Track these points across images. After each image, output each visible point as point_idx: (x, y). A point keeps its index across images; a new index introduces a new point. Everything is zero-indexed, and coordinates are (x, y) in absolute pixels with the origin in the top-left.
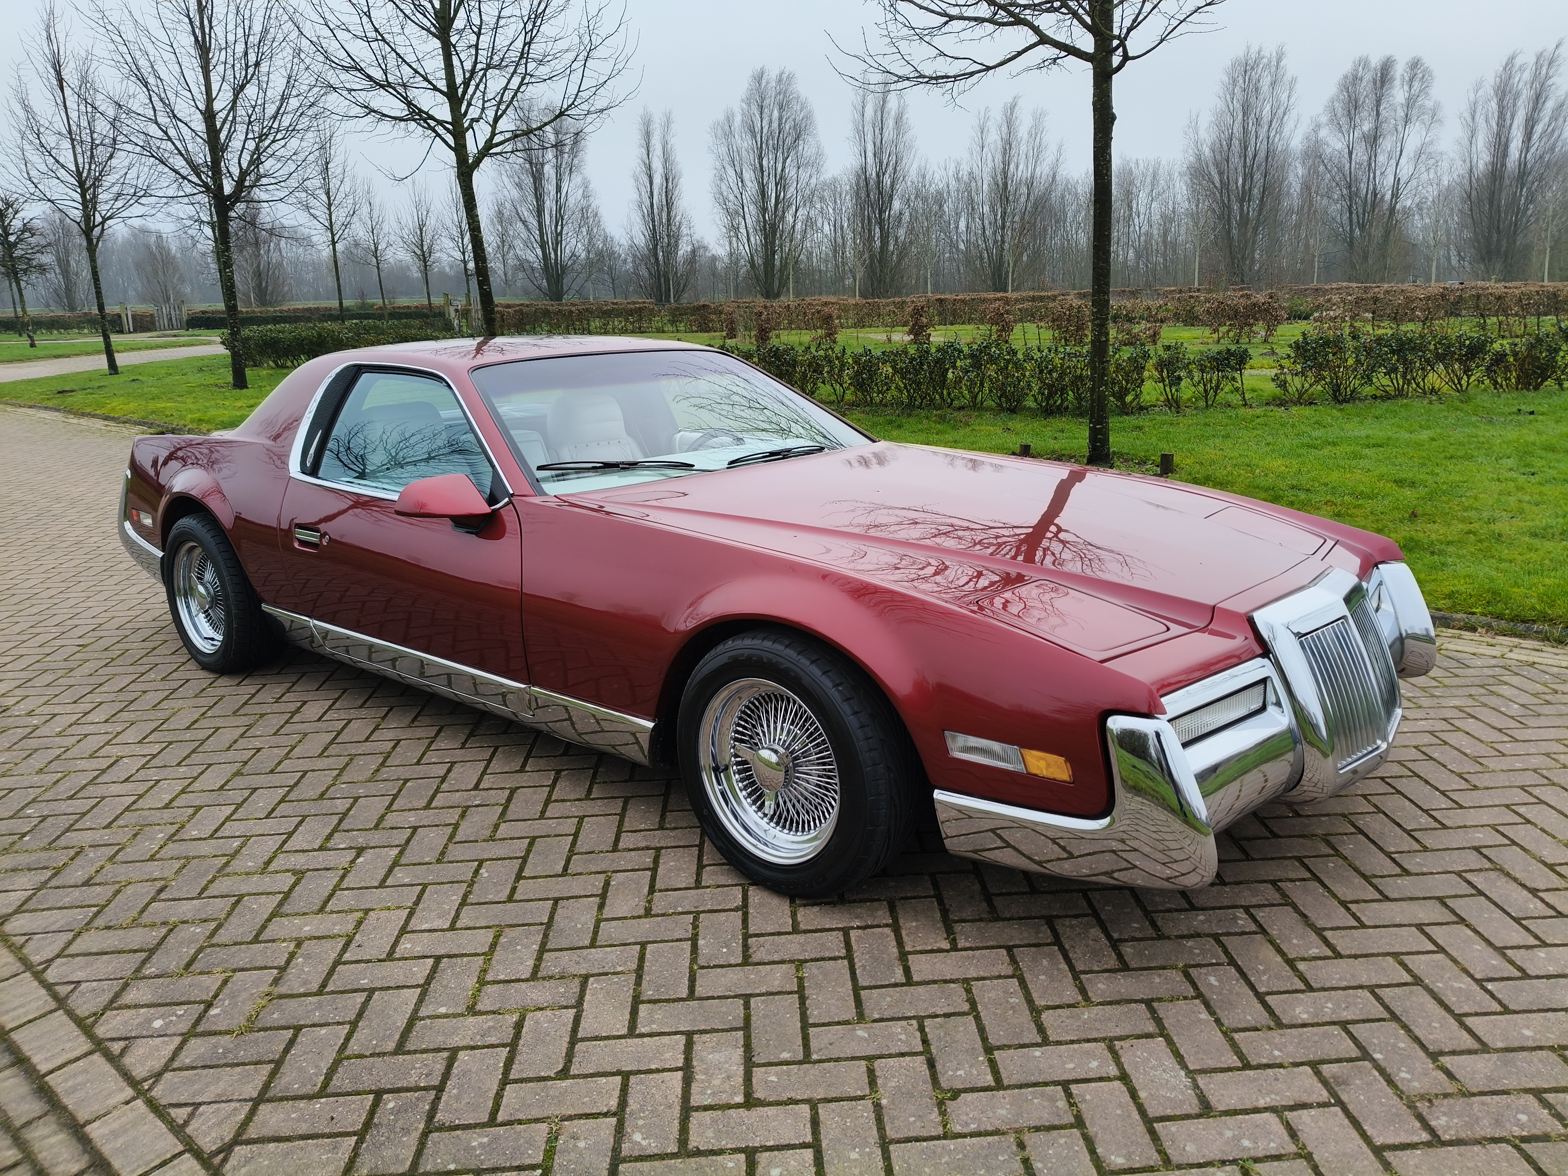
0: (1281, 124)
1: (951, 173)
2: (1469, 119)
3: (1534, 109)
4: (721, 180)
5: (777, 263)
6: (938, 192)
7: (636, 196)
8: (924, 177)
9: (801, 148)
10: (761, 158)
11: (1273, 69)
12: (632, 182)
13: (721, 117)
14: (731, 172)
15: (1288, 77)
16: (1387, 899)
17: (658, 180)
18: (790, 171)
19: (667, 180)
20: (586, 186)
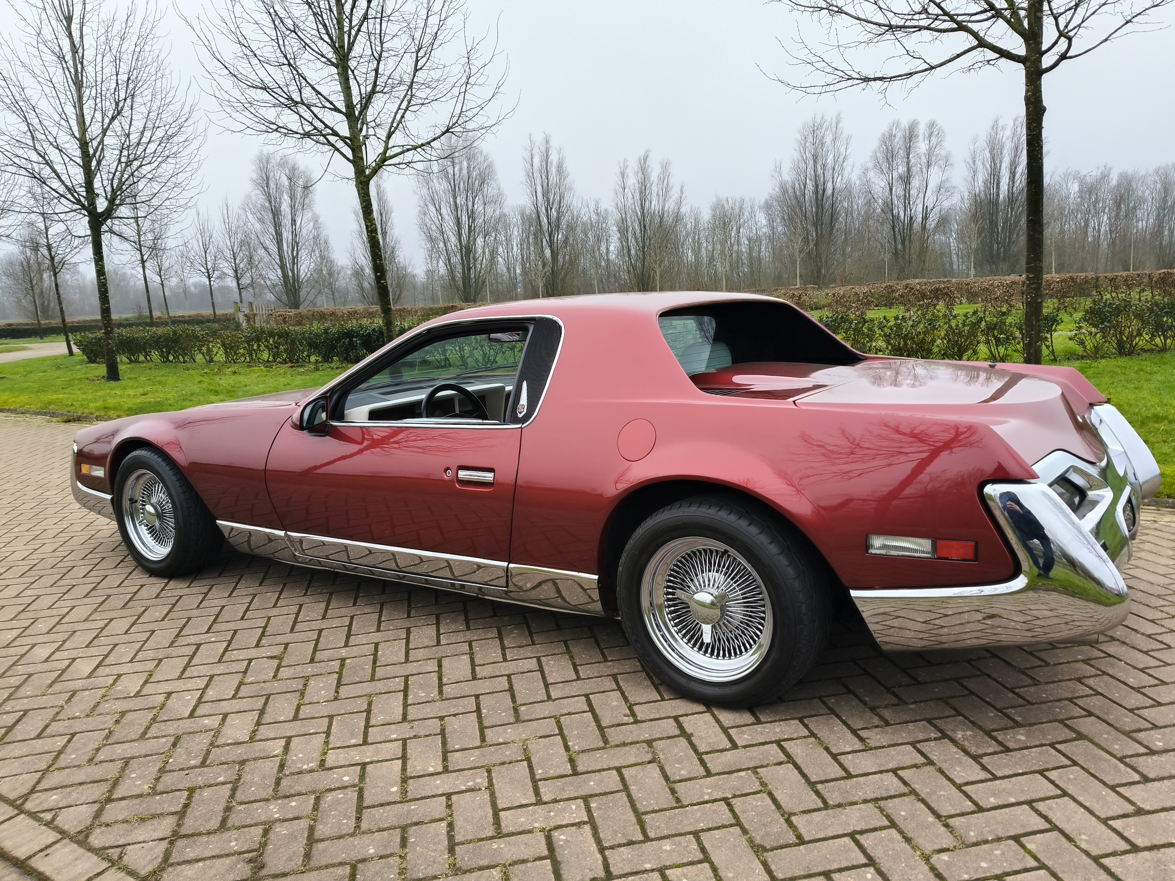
0: (842, 169)
2: (971, 163)
3: (1015, 156)
4: (425, 214)
5: (472, 276)
6: (584, 223)
9: (486, 189)
10: (455, 198)
11: (834, 129)
14: (432, 208)
15: (845, 135)
18: (479, 207)
19: (381, 215)
20: (316, 220)
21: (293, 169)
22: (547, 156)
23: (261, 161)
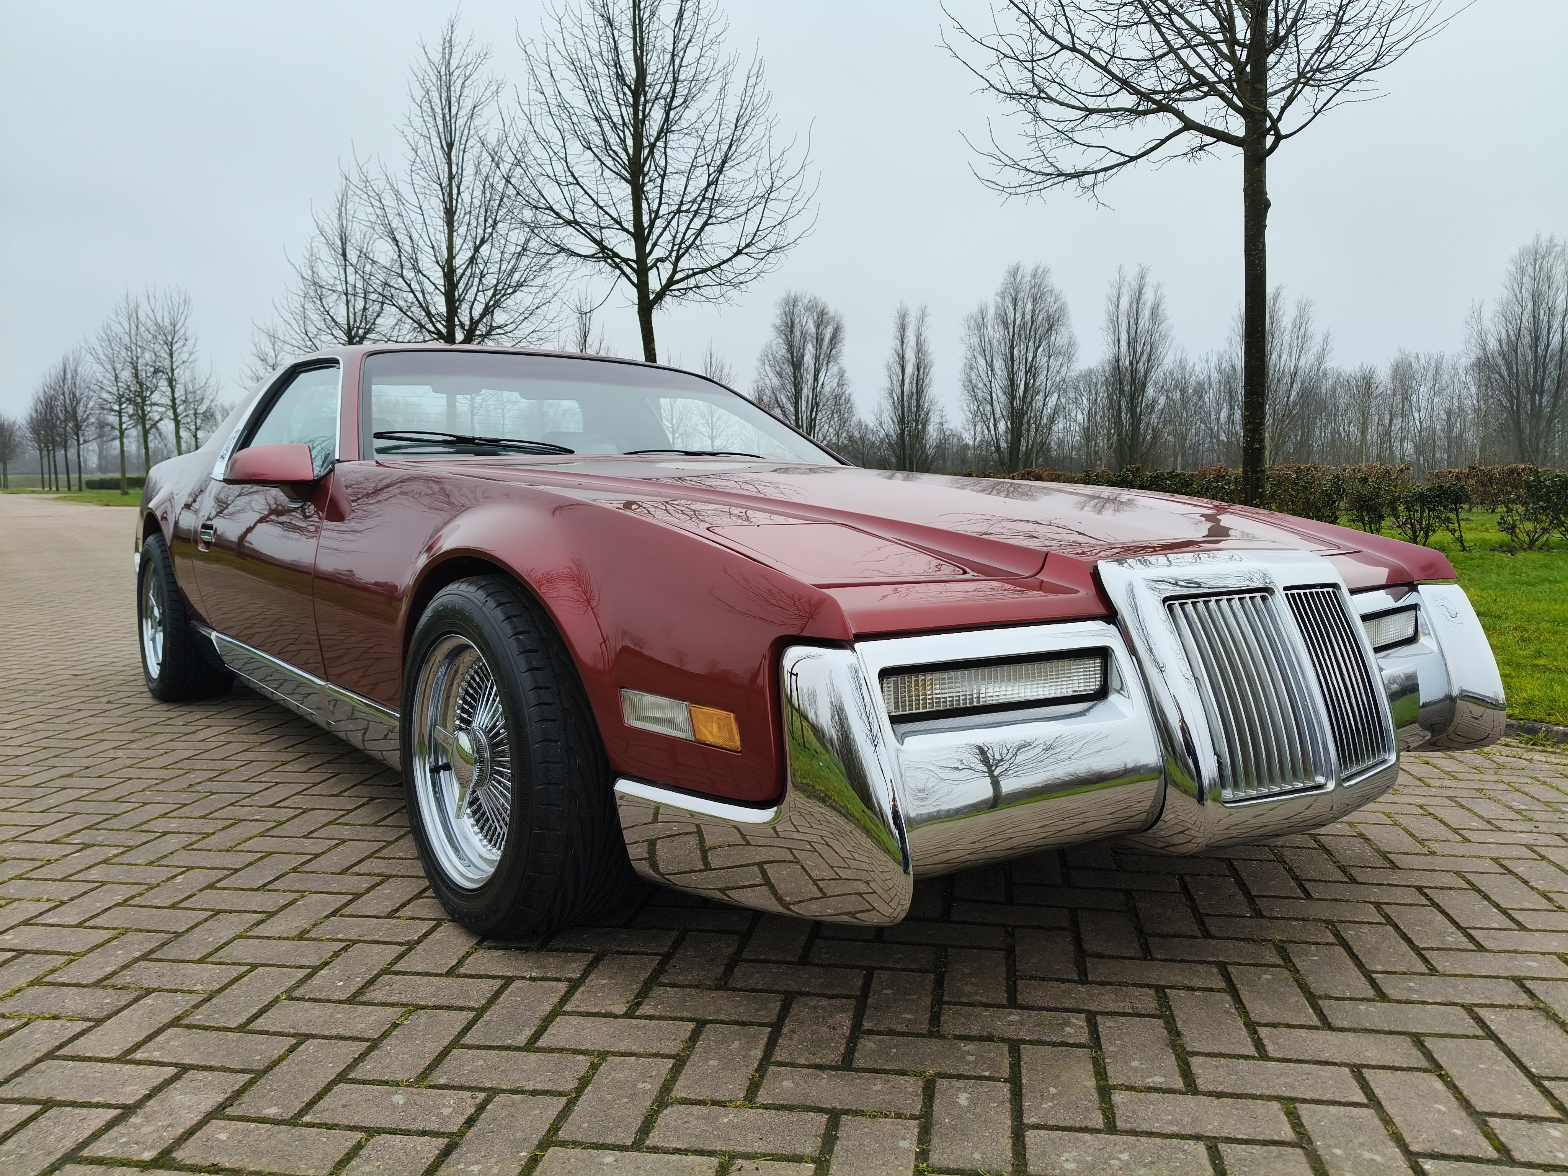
1: (1213, 366)
4: (971, 368)
5: (1023, 447)
6: (1198, 383)
7: (887, 384)
8: (1184, 368)
9: (1053, 338)
10: (1012, 348)
12: (885, 372)
13: (975, 310)
14: (981, 361)
16: (1330, 1027)
17: (910, 369)
18: (1041, 360)
19: (919, 369)
20: (841, 375)
21: (822, 314)
22: (1140, 293)
23: (787, 304)
